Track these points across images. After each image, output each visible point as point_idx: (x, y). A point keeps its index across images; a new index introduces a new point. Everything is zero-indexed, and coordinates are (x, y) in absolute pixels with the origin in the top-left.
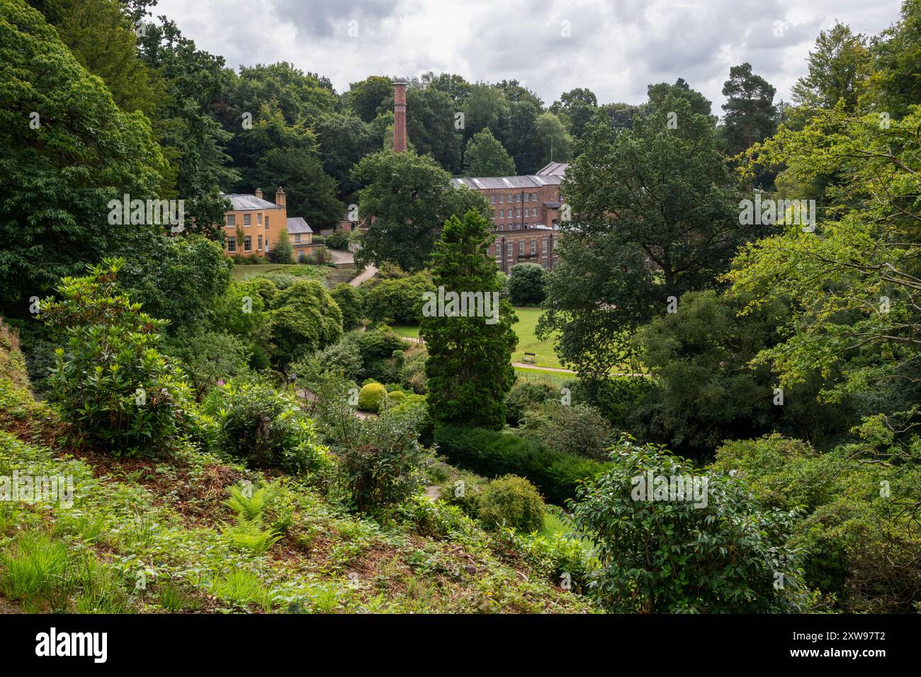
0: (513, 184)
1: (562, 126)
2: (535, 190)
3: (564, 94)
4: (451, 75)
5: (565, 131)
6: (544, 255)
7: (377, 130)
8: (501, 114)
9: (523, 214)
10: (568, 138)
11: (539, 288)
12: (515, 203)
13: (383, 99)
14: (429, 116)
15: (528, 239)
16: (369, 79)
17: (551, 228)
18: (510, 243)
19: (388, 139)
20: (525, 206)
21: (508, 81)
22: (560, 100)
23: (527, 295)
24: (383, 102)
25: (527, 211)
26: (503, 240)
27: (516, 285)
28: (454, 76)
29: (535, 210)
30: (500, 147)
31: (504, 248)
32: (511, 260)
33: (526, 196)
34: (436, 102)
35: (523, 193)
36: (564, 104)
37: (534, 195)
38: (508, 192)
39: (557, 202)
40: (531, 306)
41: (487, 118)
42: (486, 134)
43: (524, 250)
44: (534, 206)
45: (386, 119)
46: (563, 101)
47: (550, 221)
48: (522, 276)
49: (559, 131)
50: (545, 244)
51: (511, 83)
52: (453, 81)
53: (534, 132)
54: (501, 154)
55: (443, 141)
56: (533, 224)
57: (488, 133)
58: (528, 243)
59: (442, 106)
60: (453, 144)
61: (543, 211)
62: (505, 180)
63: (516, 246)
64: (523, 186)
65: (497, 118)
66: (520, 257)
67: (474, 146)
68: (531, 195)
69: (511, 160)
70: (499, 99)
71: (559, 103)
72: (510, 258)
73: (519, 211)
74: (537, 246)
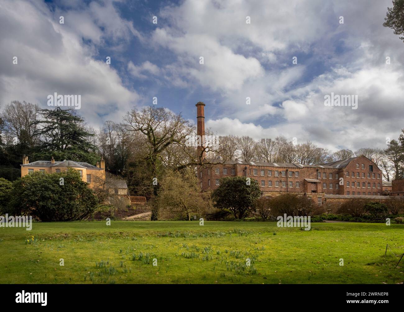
2: (297, 170)
9: (287, 185)
12: (281, 177)
20: (289, 180)
25: (291, 184)
29: (297, 184)
33: (290, 173)
35: (287, 170)
37: (296, 173)
38: (275, 169)
39: (315, 179)
44: (297, 181)
47: (310, 192)
61: (304, 184)
68: (293, 173)
73: (284, 183)
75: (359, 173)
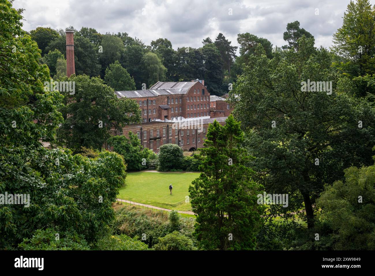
0: (141, 95)
1: (159, 60)
2: (154, 98)
3: (153, 41)
4: (89, 28)
5: (161, 63)
6: (164, 137)
7: (49, 61)
8: (122, 52)
9: (148, 113)
10: (163, 67)
11: (178, 159)
12: (143, 106)
13: (49, 42)
14: (81, 53)
15: (155, 128)
16: (37, 29)
17: (164, 121)
18: (145, 131)
19: (59, 67)
20: (149, 108)
21: (121, 33)
22: (151, 45)
23: (171, 164)
24: (50, 44)
25: (150, 111)
26: (141, 129)
27: (165, 158)
28: (90, 29)
29: (154, 110)
30: (126, 73)
31: (142, 134)
32: (146, 141)
33: (150, 102)
34: (84, 44)
35: (148, 100)
36: (152, 47)
37: (154, 101)
38: (139, 100)
39: (166, 105)
40: (174, 171)
41: (113, 55)
42: (117, 65)
43: (153, 135)
44: (154, 108)
45: (54, 54)
46: (152, 46)
47: (163, 117)
48: (167, 152)
49: (157, 63)
50: (164, 131)
51: (123, 34)
52: (90, 33)
53: (143, 64)
54: (127, 76)
55: (90, 68)
56: (153, 118)
57: (118, 63)
58: (155, 131)
59: (88, 47)
60: (96, 70)
61: (159, 110)
62: (136, 92)
63: (149, 132)
64: (147, 96)
65: (120, 55)
66: (151, 139)
67: (110, 72)
68: (152, 101)
69: (133, 80)
70: (120, 43)
71: (150, 47)
72: (145, 140)
73: (145, 111)
74: (160, 132)
75: (195, 97)
